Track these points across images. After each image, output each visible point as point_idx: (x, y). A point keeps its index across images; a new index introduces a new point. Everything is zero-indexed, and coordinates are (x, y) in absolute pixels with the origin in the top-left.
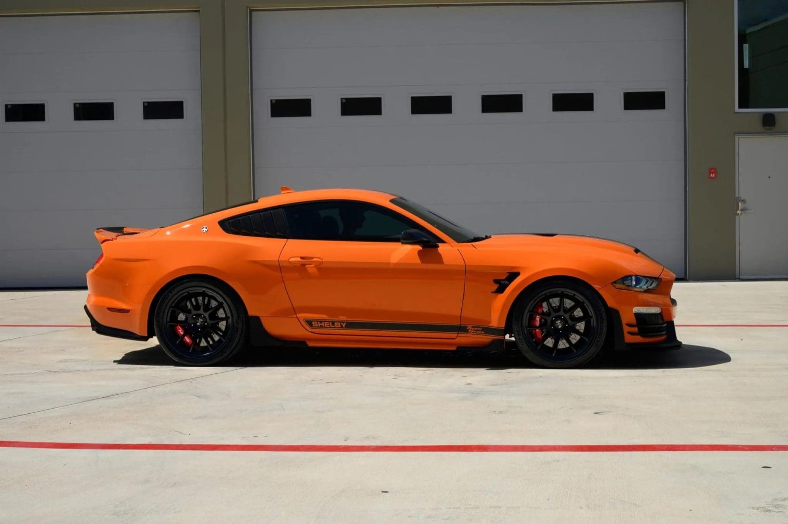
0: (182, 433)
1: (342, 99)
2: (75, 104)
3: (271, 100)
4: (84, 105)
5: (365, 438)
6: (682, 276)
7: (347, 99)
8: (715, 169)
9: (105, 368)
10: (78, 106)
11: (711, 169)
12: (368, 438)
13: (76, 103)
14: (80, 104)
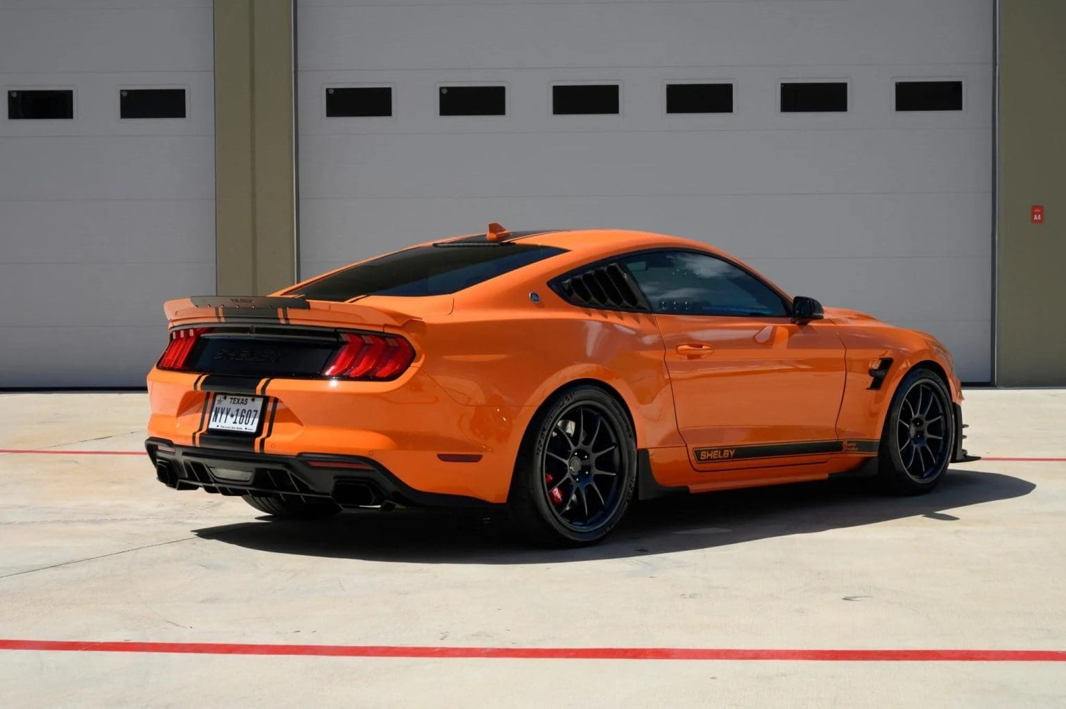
0: (178, 625)
1: (441, 89)
2: (10, 93)
3: (327, 90)
4: (24, 95)
5: (473, 635)
6: (987, 379)
7: (449, 89)
8: (1041, 208)
9: (56, 519)
10: (14, 95)
11: (1034, 207)
12: (478, 635)
13: (13, 91)
14: (18, 92)
